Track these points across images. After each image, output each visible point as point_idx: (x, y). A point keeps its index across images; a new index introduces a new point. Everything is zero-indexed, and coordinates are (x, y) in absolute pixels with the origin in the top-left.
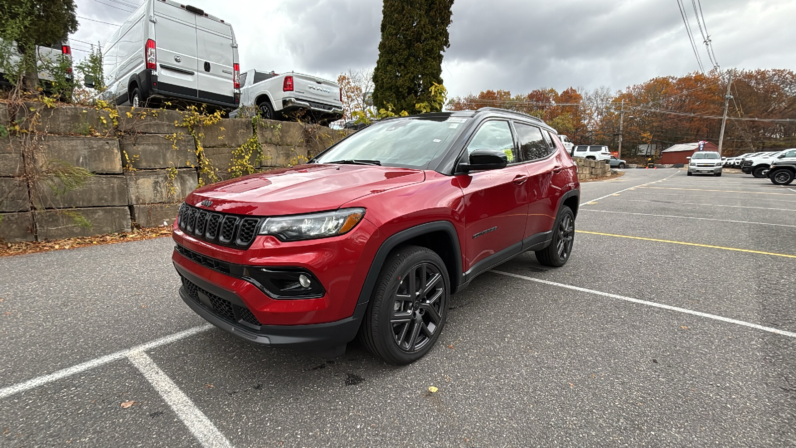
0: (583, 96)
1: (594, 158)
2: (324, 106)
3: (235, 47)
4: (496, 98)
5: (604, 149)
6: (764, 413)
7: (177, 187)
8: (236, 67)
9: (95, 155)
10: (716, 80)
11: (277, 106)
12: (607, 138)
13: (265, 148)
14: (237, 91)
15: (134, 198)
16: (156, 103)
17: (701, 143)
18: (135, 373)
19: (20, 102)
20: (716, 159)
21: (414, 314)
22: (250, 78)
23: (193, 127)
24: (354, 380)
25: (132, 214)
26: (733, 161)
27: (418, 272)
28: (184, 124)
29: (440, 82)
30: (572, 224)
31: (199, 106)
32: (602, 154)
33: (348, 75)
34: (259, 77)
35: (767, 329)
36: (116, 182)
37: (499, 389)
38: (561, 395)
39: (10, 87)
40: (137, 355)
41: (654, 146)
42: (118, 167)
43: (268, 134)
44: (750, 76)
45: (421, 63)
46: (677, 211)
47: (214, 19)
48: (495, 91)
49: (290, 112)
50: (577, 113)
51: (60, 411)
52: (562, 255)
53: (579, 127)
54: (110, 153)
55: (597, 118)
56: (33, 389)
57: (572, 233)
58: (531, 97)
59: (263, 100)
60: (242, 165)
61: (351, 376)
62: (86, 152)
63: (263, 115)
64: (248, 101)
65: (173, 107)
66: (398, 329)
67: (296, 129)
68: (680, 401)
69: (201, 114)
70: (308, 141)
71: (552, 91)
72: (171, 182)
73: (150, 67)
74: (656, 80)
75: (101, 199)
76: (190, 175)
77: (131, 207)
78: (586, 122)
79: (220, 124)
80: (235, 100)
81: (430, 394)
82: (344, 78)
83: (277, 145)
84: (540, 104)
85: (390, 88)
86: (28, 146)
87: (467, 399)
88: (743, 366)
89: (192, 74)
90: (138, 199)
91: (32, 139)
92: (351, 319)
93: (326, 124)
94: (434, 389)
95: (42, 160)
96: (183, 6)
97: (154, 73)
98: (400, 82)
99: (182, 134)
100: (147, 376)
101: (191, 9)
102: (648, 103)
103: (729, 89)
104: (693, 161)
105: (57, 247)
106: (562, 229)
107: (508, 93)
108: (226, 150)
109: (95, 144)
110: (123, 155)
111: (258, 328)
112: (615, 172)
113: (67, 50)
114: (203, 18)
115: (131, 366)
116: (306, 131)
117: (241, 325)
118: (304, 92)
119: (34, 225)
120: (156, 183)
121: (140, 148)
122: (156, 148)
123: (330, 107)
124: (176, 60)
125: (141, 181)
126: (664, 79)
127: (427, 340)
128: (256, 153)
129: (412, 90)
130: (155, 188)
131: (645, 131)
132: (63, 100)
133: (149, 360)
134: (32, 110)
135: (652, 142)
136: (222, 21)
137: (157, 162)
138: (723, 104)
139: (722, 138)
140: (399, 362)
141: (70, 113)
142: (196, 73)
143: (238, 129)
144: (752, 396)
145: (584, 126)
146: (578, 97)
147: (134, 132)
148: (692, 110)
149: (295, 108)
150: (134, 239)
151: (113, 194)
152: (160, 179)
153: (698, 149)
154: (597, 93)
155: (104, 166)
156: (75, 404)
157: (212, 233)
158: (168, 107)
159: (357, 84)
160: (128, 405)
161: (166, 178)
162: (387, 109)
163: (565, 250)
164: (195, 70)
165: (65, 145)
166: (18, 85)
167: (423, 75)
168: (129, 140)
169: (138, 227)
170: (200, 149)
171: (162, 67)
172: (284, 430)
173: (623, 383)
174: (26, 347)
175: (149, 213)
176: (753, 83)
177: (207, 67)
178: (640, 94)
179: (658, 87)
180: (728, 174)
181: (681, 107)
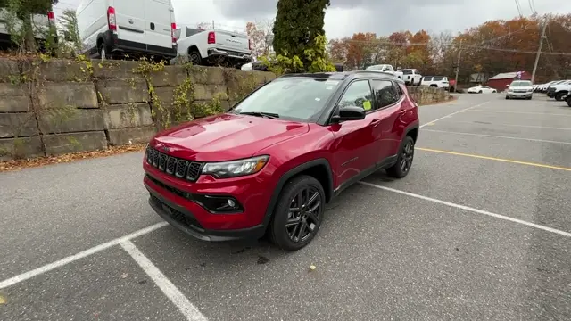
0: (431, 37)
1: (436, 86)
2: (237, 53)
3: (171, 11)
4: (364, 39)
5: (444, 79)
6: (522, 286)
7: (137, 116)
8: (174, 26)
9: (79, 95)
10: (536, 22)
11: (204, 55)
12: (447, 69)
13: (196, 86)
14: (174, 44)
15: (107, 124)
16: (118, 56)
17: (519, 73)
18: (126, 255)
19: (24, 58)
20: (528, 87)
21: (301, 219)
22: (183, 33)
23: (145, 72)
24: (263, 261)
25: (107, 137)
26: (542, 87)
27: (304, 193)
28: (139, 71)
29: (323, 33)
30: (412, 148)
31: (149, 57)
32: (443, 83)
33: (254, 22)
34: (190, 32)
35: (537, 226)
36: (94, 114)
37: (354, 268)
38: (393, 272)
39: (16, 47)
40: (125, 242)
41: (483, 75)
42: (95, 104)
43: (198, 77)
44: (562, 19)
45: (309, 18)
46: (493, 130)
48: (365, 34)
49: (213, 59)
50: (426, 50)
51: (85, 279)
52: (404, 169)
53: (427, 61)
54: (89, 93)
55: (441, 54)
56: (66, 265)
57: (412, 154)
58: (392, 38)
59: (193, 50)
60: (181, 100)
61: (261, 258)
62: (72, 93)
63: (194, 63)
64: (182, 51)
65: (130, 59)
66: (291, 229)
67: (218, 72)
68: (469, 277)
69: (150, 62)
70: (226, 81)
71: (408, 32)
72: (132, 113)
73: (112, 28)
74: (488, 23)
75: (86, 126)
76: (146, 107)
77: (106, 131)
78: (432, 57)
79: (164, 70)
80: (173, 51)
81: (310, 270)
82: (251, 25)
83: (205, 84)
84: (399, 44)
85: (286, 38)
86: (34, 91)
87: (334, 274)
88: (515, 253)
89: (142, 32)
90: (110, 125)
91: (35, 85)
92: (260, 225)
93: (239, 67)
94: (313, 267)
95: (44, 100)
97: (115, 33)
98: (293, 34)
99: (137, 79)
100: (134, 257)
102: (481, 41)
103: (544, 30)
104: (511, 88)
105: (60, 160)
106: (404, 152)
107: (374, 35)
108: (169, 89)
109: (78, 87)
110: (98, 95)
111: (203, 230)
112: (451, 97)
113: (51, 15)
115: (122, 250)
116: (225, 74)
117: (191, 228)
118: (222, 43)
119: (43, 146)
120: (122, 114)
121: (109, 89)
122: (120, 89)
123: (242, 54)
124: (130, 22)
125: (111, 113)
126: (495, 22)
127: (309, 234)
128: (191, 91)
129: (301, 40)
130: (122, 118)
131: (477, 64)
132: (53, 55)
133: (133, 246)
134: (34, 64)
135: (482, 72)
137: (122, 99)
138: (538, 43)
139: (535, 69)
140: (291, 249)
141: (59, 65)
142: (145, 31)
143: (176, 73)
144: (516, 274)
145: (431, 60)
146: (428, 38)
147: (104, 78)
148: (515, 47)
149: (217, 56)
150: (111, 154)
151: (93, 122)
152: (125, 111)
153: (517, 78)
154: (442, 34)
155: (86, 103)
156: (93, 274)
157: (171, 170)
158: (127, 59)
159: (261, 29)
160: (124, 276)
161: (129, 110)
162: (283, 55)
163: (406, 166)
164: (144, 29)
165: (58, 89)
166: (22, 46)
167: (310, 28)
168: (101, 84)
169: (112, 145)
170: (151, 89)
171: (120, 28)
172: (221, 293)
173: (434, 265)
174: (56, 236)
175: (118, 135)
176: (564, 25)
177: (152, 27)
178: (475, 34)
179: (490, 29)
180: (537, 98)
181: (507, 43)
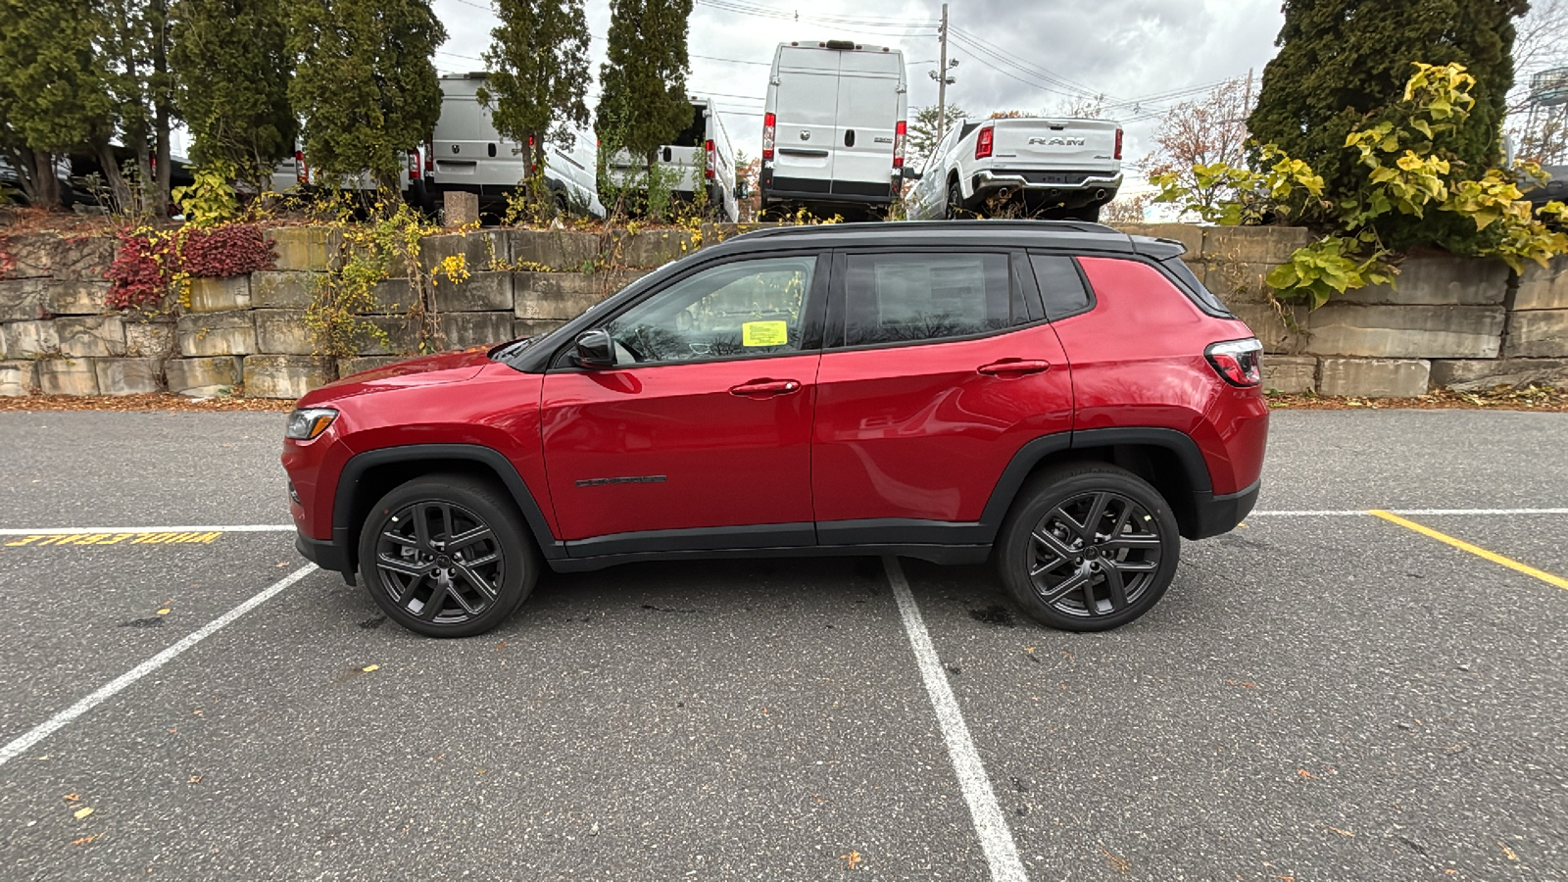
2: (1067, 175)
3: (902, 91)
11: (967, 189)
14: (897, 172)
24: (371, 624)
27: (437, 516)
47: (871, 49)
59: (955, 179)
61: (380, 620)
80: (892, 189)
81: (360, 670)
89: (825, 155)
92: (331, 543)
94: (370, 668)
96: (822, 45)
97: (772, 165)
101: (834, 46)
114: (853, 54)
118: (1016, 154)
123: (1082, 176)
124: (803, 138)
136: (886, 50)
142: (830, 152)
149: (993, 191)
164: (830, 148)
171: (782, 152)
177: (850, 138)
